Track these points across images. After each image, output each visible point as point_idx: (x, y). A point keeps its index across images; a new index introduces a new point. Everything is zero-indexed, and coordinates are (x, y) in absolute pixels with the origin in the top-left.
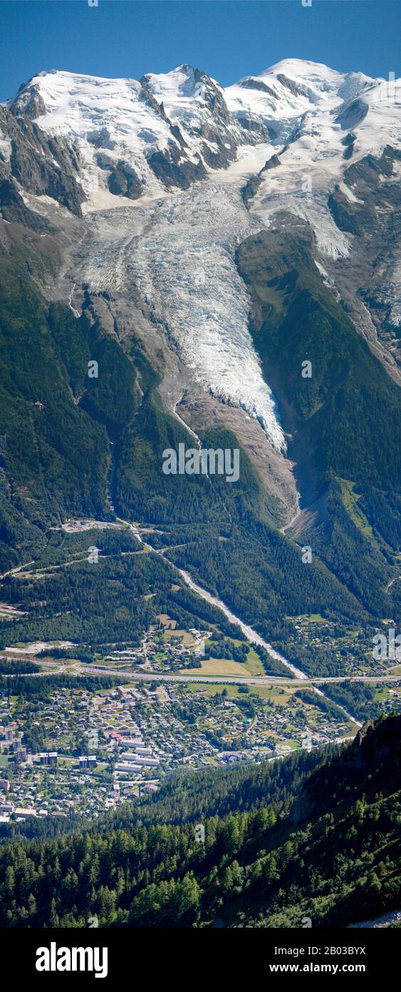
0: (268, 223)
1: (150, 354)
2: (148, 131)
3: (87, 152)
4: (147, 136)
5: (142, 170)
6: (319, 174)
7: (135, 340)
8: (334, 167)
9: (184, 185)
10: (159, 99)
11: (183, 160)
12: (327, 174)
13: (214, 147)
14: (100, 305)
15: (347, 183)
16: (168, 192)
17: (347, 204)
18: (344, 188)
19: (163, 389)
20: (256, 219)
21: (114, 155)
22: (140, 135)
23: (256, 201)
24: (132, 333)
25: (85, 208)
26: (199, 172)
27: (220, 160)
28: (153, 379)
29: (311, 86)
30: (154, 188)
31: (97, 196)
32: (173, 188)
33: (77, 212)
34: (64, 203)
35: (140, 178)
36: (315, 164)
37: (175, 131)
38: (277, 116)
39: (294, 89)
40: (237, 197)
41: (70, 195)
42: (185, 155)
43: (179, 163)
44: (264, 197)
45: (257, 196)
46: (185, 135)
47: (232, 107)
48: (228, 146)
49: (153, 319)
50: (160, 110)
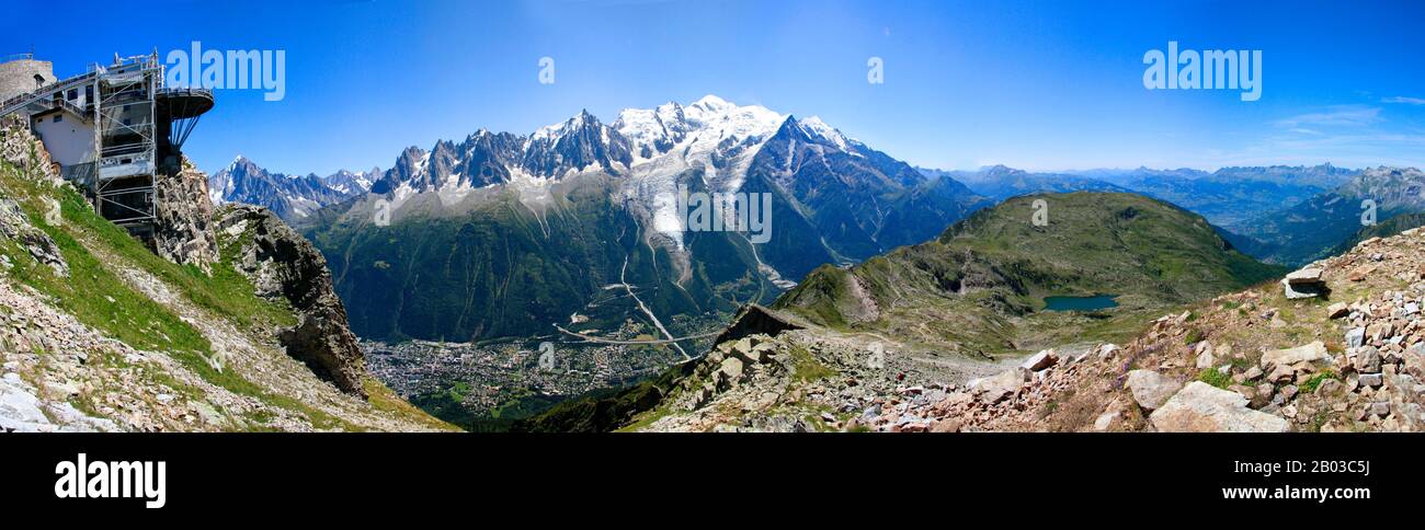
0: (690, 165)
1: (644, 221)
2: (656, 131)
3: (636, 142)
4: (656, 133)
5: (652, 147)
6: (710, 145)
7: (640, 217)
8: (716, 142)
9: (666, 152)
10: (661, 116)
11: (666, 141)
12: (713, 145)
13: (678, 135)
14: (630, 203)
15: (719, 148)
16: (659, 154)
17: (717, 157)
18: (718, 151)
19: (646, 234)
20: (687, 164)
21: (644, 142)
22: (653, 133)
23: (688, 157)
24: (639, 214)
25: (632, 165)
26: (671, 146)
27: (679, 140)
28: (643, 230)
29: (715, 107)
30: (656, 155)
31: (638, 160)
32: (661, 153)
33: (628, 167)
34: (625, 164)
35: (651, 150)
36: (709, 141)
37: (664, 130)
38: (702, 120)
39: (711, 109)
40: (682, 156)
41: (626, 160)
42: (667, 139)
43: (664, 143)
44: (691, 155)
45: (689, 154)
46: (668, 131)
47: (687, 117)
48: (683, 134)
49: (647, 208)
50: (660, 122)
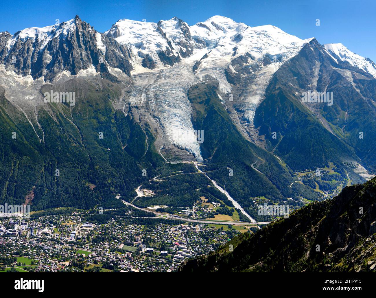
0: (201, 80)
1: (152, 130)
2: (159, 43)
3: (135, 51)
4: (158, 45)
5: (155, 58)
6: (222, 61)
7: (147, 125)
8: (228, 59)
9: (171, 64)
10: (164, 30)
11: (171, 54)
12: (225, 61)
13: (184, 49)
14: (134, 111)
15: (232, 65)
16: (165, 67)
17: (231, 73)
18: (231, 67)
19: (156, 143)
20: (197, 78)
21: (145, 52)
22: (156, 45)
23: (198, 71)
24: (146, 122)
25: (132, 73)
26: (177, 59)
27: (185, 55)
28: (152, 139)
29: (225, 27)
30: (160, 66)
31: (138, 69)
32: (167, 65)
33: (129, 74)
34: (124, 71)
35: (155, 61)
36: (221, 57)
37: (169, 43)
38: (210, 38)
39: (218, 27)
40: (191, 69)
41: (126, 67)
42: (172, 53)
43: (170, 56)
44: (201, 70)
45: (198, 69)
46: (173, 45)
47: (193, 34)
48: (190, 49)
49: (154, 117)
50: (164, 35)
